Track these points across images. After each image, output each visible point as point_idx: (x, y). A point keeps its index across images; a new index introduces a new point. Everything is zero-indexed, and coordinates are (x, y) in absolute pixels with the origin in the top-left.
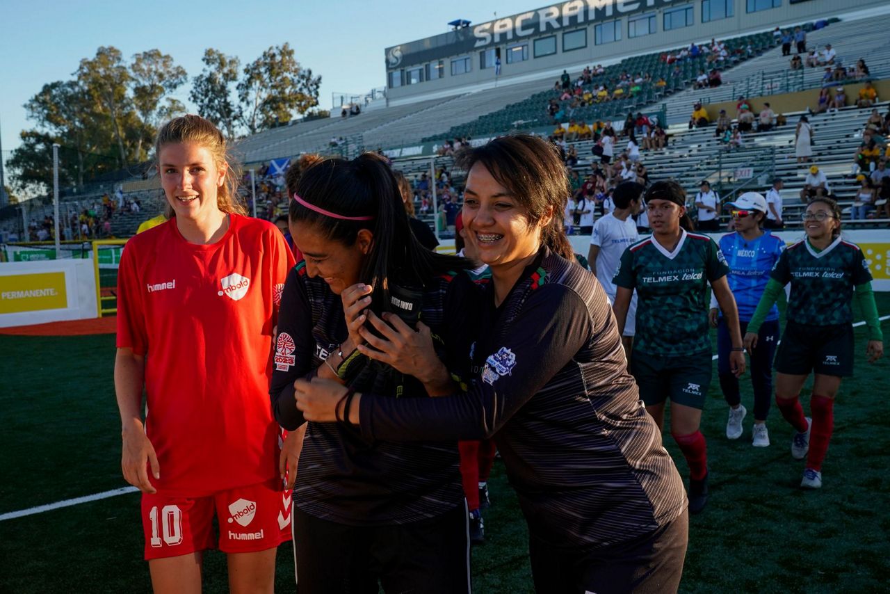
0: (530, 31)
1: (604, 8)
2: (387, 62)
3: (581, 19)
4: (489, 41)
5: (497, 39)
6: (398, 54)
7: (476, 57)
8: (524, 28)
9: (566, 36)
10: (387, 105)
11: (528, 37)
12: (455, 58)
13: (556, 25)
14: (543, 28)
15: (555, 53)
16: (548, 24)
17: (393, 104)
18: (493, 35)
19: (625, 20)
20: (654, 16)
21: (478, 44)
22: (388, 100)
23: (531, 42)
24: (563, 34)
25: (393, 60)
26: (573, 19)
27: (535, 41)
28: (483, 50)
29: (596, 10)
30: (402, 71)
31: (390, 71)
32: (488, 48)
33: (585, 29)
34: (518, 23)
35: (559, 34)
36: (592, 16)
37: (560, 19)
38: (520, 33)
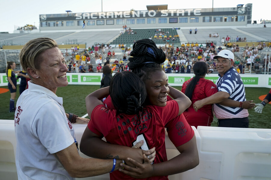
0: (96, 18)
1: (120, 15)
2: (40, 19)
3: (112, 17)
4: (81, 18)
5: (84, 18)
6: (45, 17)
7: (76, 22)
8: (94, 16)
9: (107, 21)
10: (40, 32)
11: (95, 19)
12: (68, 21)
13: (104, 17)
14: (100, 17)
15: (104, 25)
16: (102, 17)
17: (42, 32)
18: (83, 17)
19: (126, 19)
20: (134, 20)
21: (77, 18)
22: (40, 30)
23: (96, 21)
24: (107, 20)
25: (42, 18)
26: (110, 17)
27: (97, 20)
28: (78, 20)
29: (117, 16)
30: (46, 22)
31: (41, 22)
32: (81, 20)
33: (114, 20)
34: (92, 15)
35: (105, 20)
36: (116, 17)
37: (106, 16)
38: (92, 17)
